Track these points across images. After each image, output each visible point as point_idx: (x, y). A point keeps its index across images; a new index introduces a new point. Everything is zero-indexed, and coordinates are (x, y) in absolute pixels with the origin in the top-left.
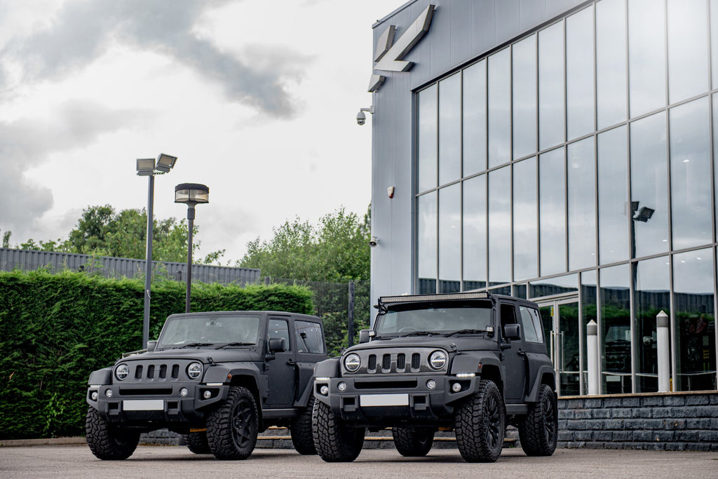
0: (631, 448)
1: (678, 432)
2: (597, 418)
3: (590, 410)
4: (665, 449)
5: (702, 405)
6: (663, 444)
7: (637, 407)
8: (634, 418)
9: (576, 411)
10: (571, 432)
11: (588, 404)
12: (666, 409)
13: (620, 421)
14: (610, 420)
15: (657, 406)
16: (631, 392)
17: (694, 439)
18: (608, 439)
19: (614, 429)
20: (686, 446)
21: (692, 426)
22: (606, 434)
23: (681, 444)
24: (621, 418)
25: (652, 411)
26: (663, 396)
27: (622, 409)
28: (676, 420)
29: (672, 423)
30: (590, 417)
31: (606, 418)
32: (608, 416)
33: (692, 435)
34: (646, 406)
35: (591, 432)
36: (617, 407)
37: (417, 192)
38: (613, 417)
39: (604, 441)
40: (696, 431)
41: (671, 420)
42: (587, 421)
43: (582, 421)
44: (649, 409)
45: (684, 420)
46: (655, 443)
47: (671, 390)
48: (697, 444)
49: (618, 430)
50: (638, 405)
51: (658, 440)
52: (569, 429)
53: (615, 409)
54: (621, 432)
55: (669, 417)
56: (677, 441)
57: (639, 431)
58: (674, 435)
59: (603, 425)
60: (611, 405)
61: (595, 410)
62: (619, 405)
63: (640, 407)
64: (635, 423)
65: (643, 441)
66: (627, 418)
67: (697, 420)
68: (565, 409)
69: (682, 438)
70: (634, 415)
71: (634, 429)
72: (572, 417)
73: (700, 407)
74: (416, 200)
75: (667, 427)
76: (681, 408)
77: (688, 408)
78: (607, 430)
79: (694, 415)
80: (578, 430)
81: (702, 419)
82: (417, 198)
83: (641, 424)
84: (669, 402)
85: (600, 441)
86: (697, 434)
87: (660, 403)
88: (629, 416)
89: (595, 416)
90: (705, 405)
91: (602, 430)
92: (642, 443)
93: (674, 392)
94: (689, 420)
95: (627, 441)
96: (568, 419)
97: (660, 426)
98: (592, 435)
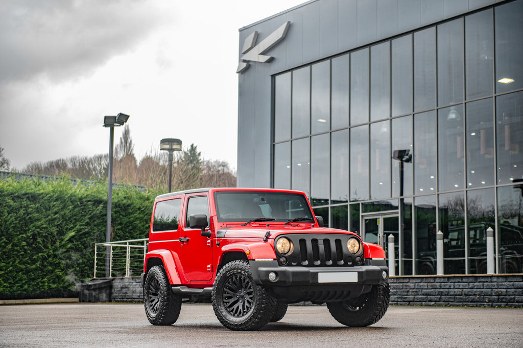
0: (468, 306)
1: (501, 297)
2: (444, 289)
3: (439, 284)
4: (492, 306)
5: (518, 282)
6: (491, 303)
7: (472, 282)
8: (470, 288)
9: (429, 284)
10: (425, 296)
11: (437, 280)
12: (493, 283)
13: (461, 290)
14: (453, 290)
15: (487, 282)
16: (465, 273)
17: (513, 301)
18: (452, 300)
19: (456, 295)
20: (507, 305)
21: (511, 293)
22: (450, 298)
23: (503, 304)
24: (461, 289)
25: (483, 285)
26: (491, 277)
27: (462, 284)
28: (500, 290)
29: (497, 292)
30: (439, 287)
31: (451, 288)
32: (452, 287)
33: (511, 299)
34: (479, 282)
35: (440, 296)
36: (459, 282)
37: (274, 142)
38: (456, 287)
39: (448, 301)
40: (514, 296)
41: (496, 290)
42: (436, 290)
43: (433, 290)
44: (481, 283)
45: (505, 290)
46: (485, 303)
47: (495, 273)
48: (514, 304)
49: (459, 295)
50: (474, 281)
51: (487, 301)
52: (423, 295)
53: (457, 284)
54: (461, 297)
55: (495, 288)
56: (501, 302)
57: (473, 297)
58: (498, 299)
59: (448, 293)
60: (454, 281)
61: (443, 284)
62: (460, 281)
63: (475, 282)
64: (472, 292)
65: (476, 302)
66: (466, 288)
67: (514, 290)
68: (420, 283)
69: (504, 300)
70: (470, 287)
71: (470, 295)
72: (426, 288)
73: (517, 283)
74: (273, 147)
75: (494, 294)
76: (503, 283)
77: (508, 283)
78: (451, 295)
79: (513, 287)
80: (431, 295)
81: (518, 290)
82: (274, 145)
83: (475, 292)
84: (495, 280)
85: (446, 302)
86: (514, 298)
87: (489, 280)
88: (467, 287)
89: (442, 287)
90: (520, 282)
91: (448, 295)
92: (476, 303)
93: (497, 274)
94: (508, 290)
95: (465, 302)
96: (423, 289)
97: (489, 293)
98: (440, 298)
